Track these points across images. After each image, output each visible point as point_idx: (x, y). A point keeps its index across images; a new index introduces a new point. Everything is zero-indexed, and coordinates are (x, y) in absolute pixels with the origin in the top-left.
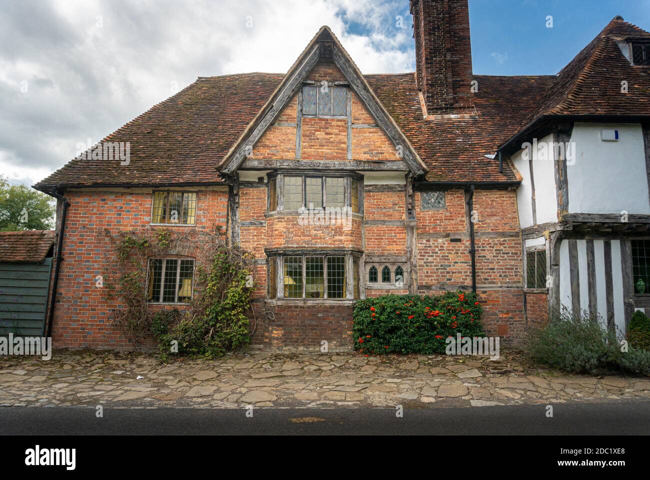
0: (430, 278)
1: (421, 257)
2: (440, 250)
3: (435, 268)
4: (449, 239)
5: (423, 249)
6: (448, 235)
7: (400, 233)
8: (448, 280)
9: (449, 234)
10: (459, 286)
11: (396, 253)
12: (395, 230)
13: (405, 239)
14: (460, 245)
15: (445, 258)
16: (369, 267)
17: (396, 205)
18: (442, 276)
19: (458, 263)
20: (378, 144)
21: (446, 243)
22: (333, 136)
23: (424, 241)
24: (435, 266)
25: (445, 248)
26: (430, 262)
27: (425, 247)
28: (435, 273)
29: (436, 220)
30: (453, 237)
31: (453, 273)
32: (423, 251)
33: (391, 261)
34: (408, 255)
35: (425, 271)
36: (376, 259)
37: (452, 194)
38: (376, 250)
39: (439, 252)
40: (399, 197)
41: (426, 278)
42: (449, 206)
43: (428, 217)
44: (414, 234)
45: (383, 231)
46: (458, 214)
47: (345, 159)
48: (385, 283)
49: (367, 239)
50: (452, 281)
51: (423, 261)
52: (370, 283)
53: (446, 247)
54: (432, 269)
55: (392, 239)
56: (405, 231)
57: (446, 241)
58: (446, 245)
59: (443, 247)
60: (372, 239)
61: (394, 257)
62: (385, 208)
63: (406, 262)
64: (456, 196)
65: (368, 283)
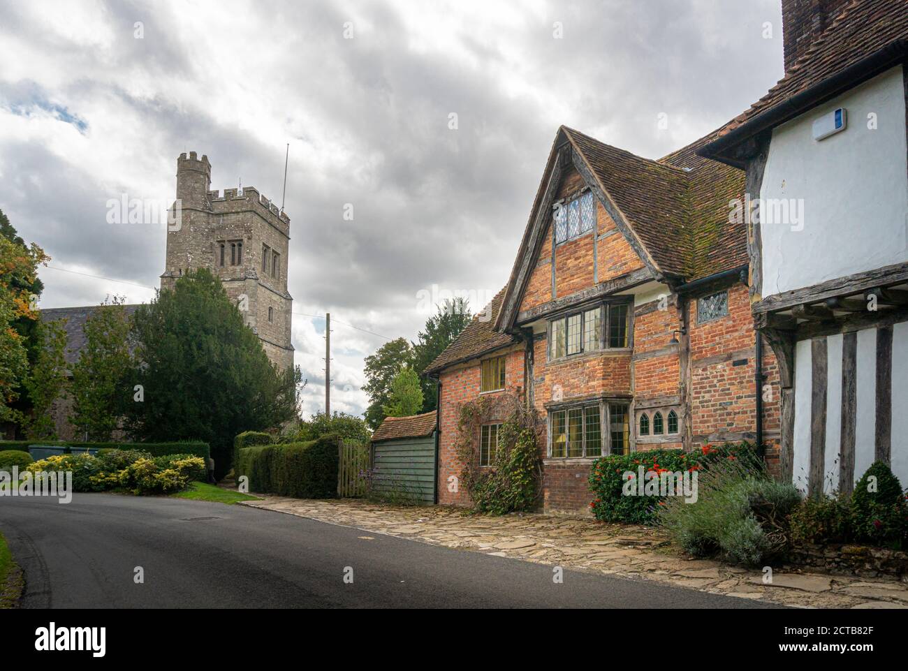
0: (706, 425)
1: (696, 395)
2: (719, 381)
3: (712, 408)
4: (731, 362)
5: (698, 383)
6: (730, 357)
7: (672, 365)
8: (729, 425)
9: (731, 354)
10: (744, 434)
11: (667, 393)
12: (666, 362)
13: (678, 371)
14: (747, 369)
15: (726, 392)
16: (639, 416)
17: (668, 325)
18: (721, 420)
19: (742, 397)
20: (621, 253)
21: (727, 368)
22: (581, 260)
23: (700, 371)
24: (713, 406)
25: (726, 378)
26: (706, 402)
27: (701, 379)
28: (712, 416)
29: (715, 336)
30: (736, 359)
31: (735, 413)
32: (698, 386)
33: (662, 404)
34: (682, 394)
35: (700, 414)
36: (646, 405)
37: (736, 290)
38: (645, 393)
39: (718, 385)
40: (671, 313)
41: (701, 425)
42: (731, 310)
43: (705, 334)
44: (689, 364)
45: (653, 365)
46: (745, 319)
47: (592, 285)
48: (658, 435)
49: (637, 379)
50: (734, 426)
51: (698, 401)
52: (642, 436)
53: (728, 375)
54: (709, 411)
55: (663, 374)
56: (679, 360)
57: (727, 366)
58: (728, 372)
59: (723, 375)
60: (640, 378)
61: (665, 399)
62: (656, 333)
63: (680, 405)
64: (742, 292)
65: (639, 436)
